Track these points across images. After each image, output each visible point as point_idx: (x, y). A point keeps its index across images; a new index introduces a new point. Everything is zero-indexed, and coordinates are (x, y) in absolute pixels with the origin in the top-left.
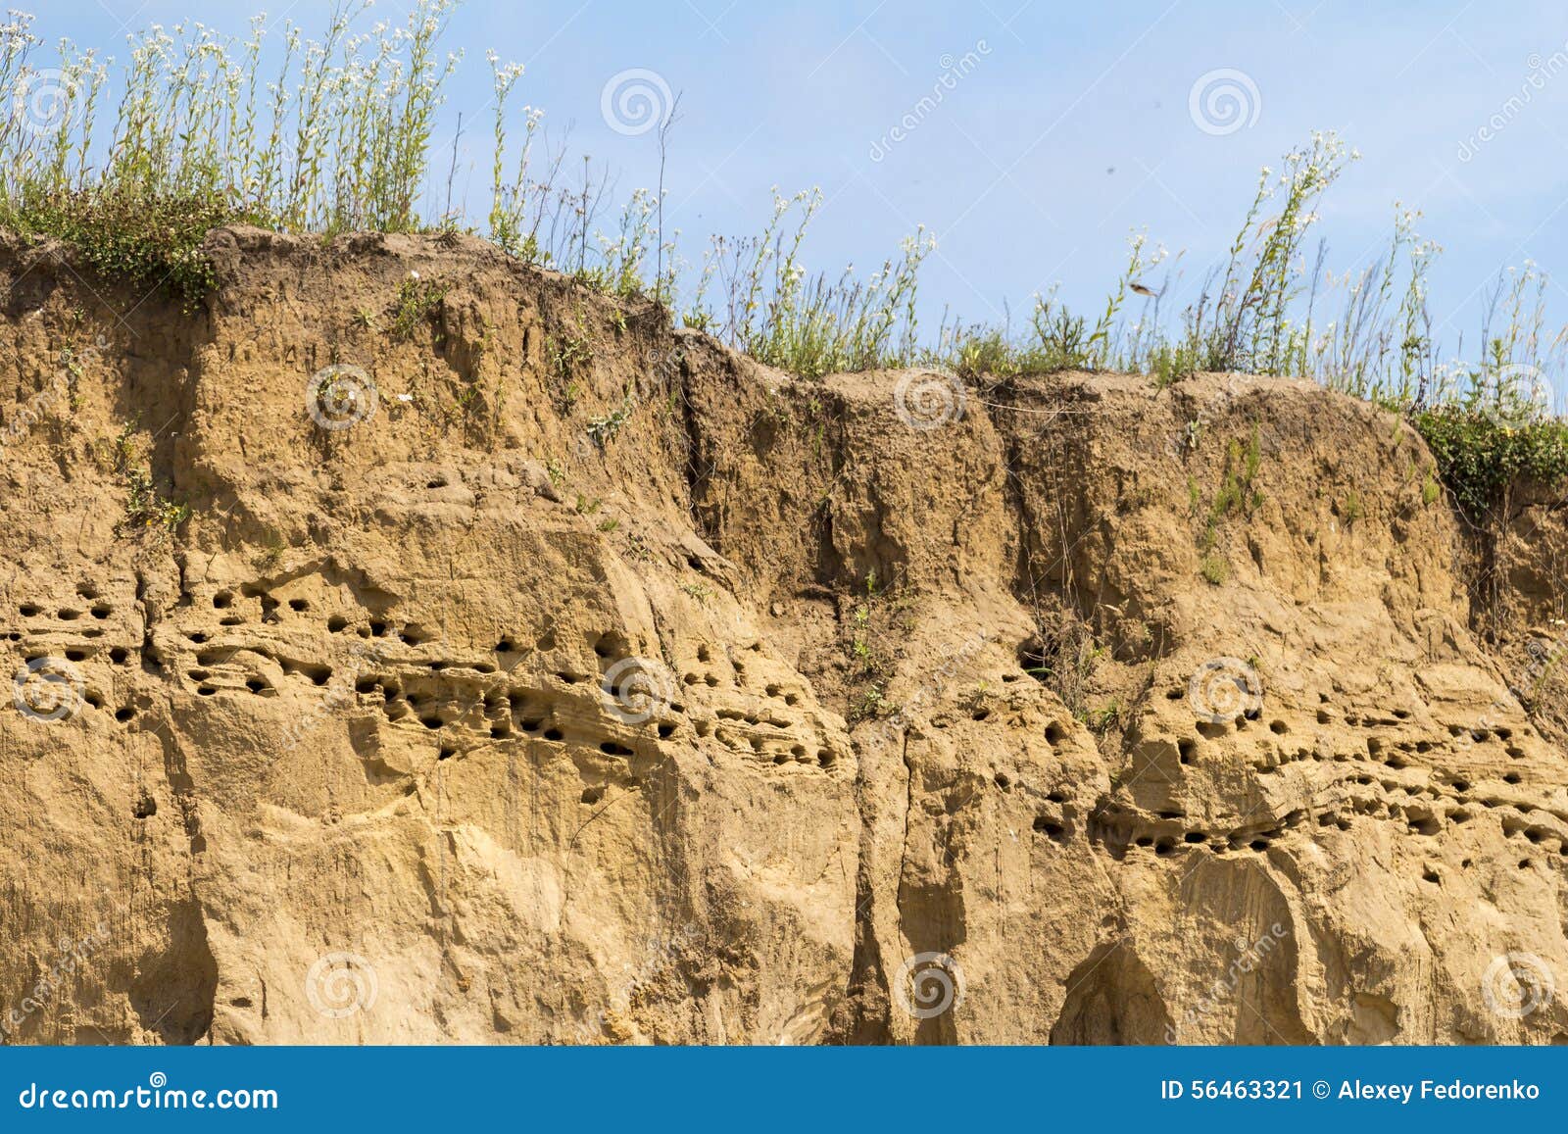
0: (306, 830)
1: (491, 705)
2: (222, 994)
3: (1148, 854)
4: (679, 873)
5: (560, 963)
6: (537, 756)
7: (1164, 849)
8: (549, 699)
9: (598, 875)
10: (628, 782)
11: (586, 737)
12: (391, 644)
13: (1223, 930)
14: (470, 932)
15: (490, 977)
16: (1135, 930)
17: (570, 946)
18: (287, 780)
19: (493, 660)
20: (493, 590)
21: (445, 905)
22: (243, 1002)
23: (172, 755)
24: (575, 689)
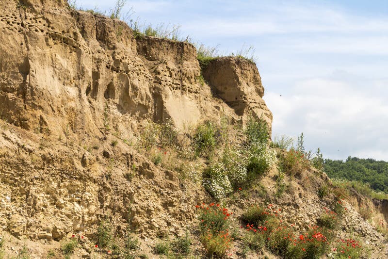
0: (39, 51)
1: (61, 39)
2: (31, 70)
3: (115, 72)
4: (79, 64)
5: (66, 73)
6: (65, 46)
7: (117, 72)
8: (68, 39)
9: (71, 62)
10: (75, 51)
11: (71, 45)
12: (50, 29)
13: (122, 83)
14: (57, 67)
15: (59, 73)
16: (114, 81)
17: (68, 71)
18: (39, 44)
19: (62, 33)
20: (62, 24)
21: (54, 63)
22: (33, 71)
23: (25, 38)
24: (71, 38)
